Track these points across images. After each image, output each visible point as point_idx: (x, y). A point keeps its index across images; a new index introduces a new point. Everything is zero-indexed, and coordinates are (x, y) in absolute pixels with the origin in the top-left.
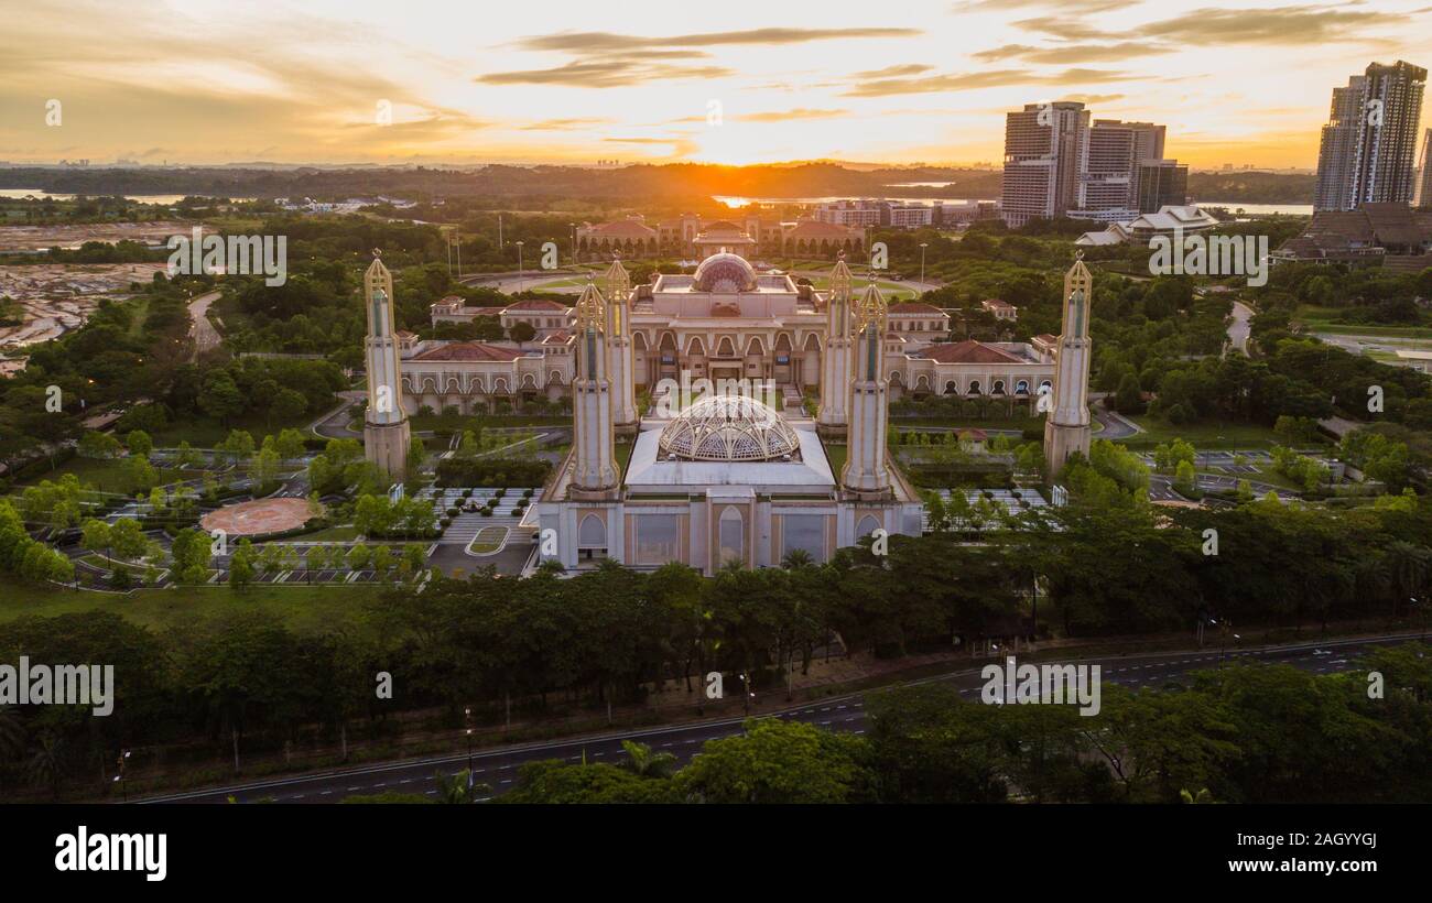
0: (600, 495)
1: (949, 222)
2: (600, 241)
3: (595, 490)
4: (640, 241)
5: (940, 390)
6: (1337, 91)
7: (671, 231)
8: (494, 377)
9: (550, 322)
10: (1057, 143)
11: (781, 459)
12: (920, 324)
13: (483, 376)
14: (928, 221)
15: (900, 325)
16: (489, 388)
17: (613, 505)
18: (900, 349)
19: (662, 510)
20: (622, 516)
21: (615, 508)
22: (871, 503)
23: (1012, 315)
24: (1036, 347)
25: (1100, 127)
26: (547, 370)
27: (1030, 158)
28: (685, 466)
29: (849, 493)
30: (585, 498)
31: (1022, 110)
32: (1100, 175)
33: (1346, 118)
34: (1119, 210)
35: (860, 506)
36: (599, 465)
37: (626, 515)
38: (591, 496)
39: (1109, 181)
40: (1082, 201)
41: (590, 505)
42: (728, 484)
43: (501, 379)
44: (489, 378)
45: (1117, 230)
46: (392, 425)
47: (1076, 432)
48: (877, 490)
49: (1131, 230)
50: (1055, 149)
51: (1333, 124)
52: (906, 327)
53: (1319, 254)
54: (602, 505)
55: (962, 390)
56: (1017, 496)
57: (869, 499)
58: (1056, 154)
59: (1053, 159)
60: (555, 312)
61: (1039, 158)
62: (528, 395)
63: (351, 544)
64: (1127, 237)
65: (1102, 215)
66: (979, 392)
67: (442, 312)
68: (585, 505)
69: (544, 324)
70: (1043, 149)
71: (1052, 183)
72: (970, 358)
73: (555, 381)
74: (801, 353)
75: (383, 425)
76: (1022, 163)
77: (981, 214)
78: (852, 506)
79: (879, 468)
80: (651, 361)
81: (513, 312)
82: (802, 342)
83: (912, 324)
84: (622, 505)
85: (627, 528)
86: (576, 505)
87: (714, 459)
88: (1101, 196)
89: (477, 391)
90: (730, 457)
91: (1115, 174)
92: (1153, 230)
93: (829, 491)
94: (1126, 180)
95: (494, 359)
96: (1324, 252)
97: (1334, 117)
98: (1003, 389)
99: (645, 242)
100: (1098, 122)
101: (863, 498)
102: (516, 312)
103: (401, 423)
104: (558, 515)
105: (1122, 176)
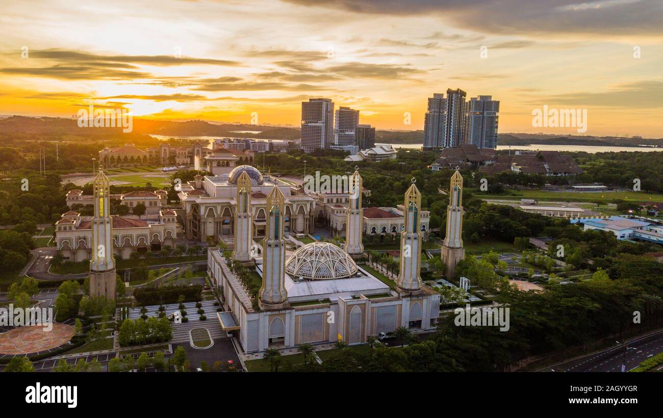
0: (281, 306)
1: (276, 150)
2: (116, 157)
3: (277, 303)
4: (139, 157)
5: (369, 232)
6: (429, 99)
7: (154, 153)
8: (138, 236)
9: (151, 204)
10: (324, 116)
11: (355, 276)
12: (341, 199)
13: (131, 236)
14: (267, 149)
15: (332, 200)
16: (135, 243)
17: (289, 311)
18: (344, 212)
19: (315, 311)
20: (294, 318)
21: (290, 313)
22: (417, 296)
23: (369, 194)
24: (399, 209)
25: (342, 110)
26: (165, 230)
27: (313, 122)
28: (313, 284)
29: (406, 292)
30: (272, 308)
31: (308, 101)
32: (343, 131)
33: (433, 110)
34: (351, 146)
35: (413, 299)
36: (279, 288)
37: (296, 316)
38: (276, 307)
39: (347, 133)
40: (336, 142)
41: (277, 313)
42: (338, 292)
43: (142, 238)
44: (135, 238)
45: (361, 154)
46: (109, 270)
47: (459, 251)
48: (419, 289)
49: (367, 155)
50: (324, 118)
51: (428, 112)
52: (335, 201)
53: (449, 165)
54: (283, 312)
55: (379, 231)
56: (440, 283)
57: (415, 294)
58: (324, 121)
59: (323, 123)
60: (153, 198)
61: (317, 122)
62: (156, 246)
63: (113, 351)
64: (365, 158)
65: (346, 148)
66: (385, 232)
67: (73, 199)
68: (274, 313)
69: (147, 204)
70: (318, 118)
71: (323, 134)
72: (379, 215)
73: (168, 237)
74: (296, 215)
75: (104, 271)
76: (309, 124)
77: (289, 146)
78: (409, 299)
79: (418, 278)
80: (217, 223)
81: (128, 198)
82: (296, 211)
83: (337, 200)
84: (294, 310)
85: (296, 323)
86: (269, 313)
87: (326, 278)
88: (344, 140)
89: (127, 245)
90: (334, 277)
91: (349, 130)
92: (376, 154)
93: (387, 291)
94: (353, 133)
95: (136, 226)
96: (450, 164)
97: (429, 109)
98: (396, 230)
99: (142, 157)
100: (341, 108)
101: (413, 294)
102: (131, 198)
103: (114, 269)
104: (259, 319)
105: (351, 131)
